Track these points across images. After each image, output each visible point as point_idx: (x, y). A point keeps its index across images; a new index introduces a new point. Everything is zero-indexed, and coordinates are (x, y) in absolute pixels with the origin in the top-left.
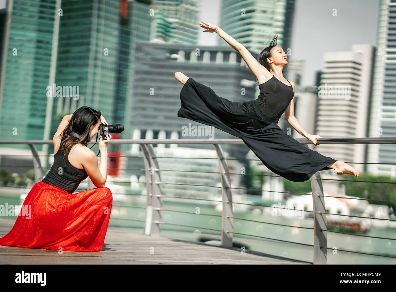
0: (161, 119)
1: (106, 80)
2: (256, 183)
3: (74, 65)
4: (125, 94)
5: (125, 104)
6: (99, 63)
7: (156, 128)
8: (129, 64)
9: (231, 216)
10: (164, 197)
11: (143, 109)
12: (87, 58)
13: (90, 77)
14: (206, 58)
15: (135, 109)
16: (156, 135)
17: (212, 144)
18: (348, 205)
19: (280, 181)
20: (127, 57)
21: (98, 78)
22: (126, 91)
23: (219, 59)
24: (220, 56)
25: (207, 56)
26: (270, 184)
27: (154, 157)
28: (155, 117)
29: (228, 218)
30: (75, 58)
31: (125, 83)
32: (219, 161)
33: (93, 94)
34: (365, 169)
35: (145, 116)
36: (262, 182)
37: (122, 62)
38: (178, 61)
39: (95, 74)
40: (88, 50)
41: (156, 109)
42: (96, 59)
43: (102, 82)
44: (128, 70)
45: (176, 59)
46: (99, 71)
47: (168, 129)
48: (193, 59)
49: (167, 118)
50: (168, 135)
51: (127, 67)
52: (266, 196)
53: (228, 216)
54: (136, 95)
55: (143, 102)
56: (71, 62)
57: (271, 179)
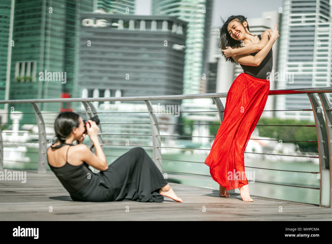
0: (105, 80)
1: (56, 46)
2: (187, 130)
3: (28, 35)
4: (73, 58)
5: (73, 67)
6: (49, 32)
7: (102, 87)
8: (75, 32)
9: (160, 157)
10: (105, 145)
11: (90, 71)
12: (39, 28)
13: (42, 44)
14: (143, 26)
15: (82, 71)
16: (102, 93)
17: (144, 100)
18: (261, 144)
19: (206, 128)
20: (73, 26)
21: (49, 45)
22: (74, 56)
23: (154, 27)
24: (154, 24)
25: (143, 24)
26: (199, 130)
27: (95, 112)
28: (101, 78)
29: (158, 159)
30: (28, 29)
31: (72, 49)
32: (149, 114)
33: (45, 59)
34: (274, 115)
35: (91, 77)
36: (192, 129)
37: (69, 31)
38: (119, 29)
39: (45, 42)
40: (40, 22)
41: (100, 71)
42: (46, 29)
43: (51, 48)
44: (75, 38)
45: (117, 27)
46: (49, 39)
47: (113, 88)
48: (132, 27)
49: (110, 78)
50: (112, 93)
51: (74, 35)
52: (195, 140)
53: (157, 158)
54: (82, 59)
55: (89, 65)
56: (25, 32)
57: (199, 126)
